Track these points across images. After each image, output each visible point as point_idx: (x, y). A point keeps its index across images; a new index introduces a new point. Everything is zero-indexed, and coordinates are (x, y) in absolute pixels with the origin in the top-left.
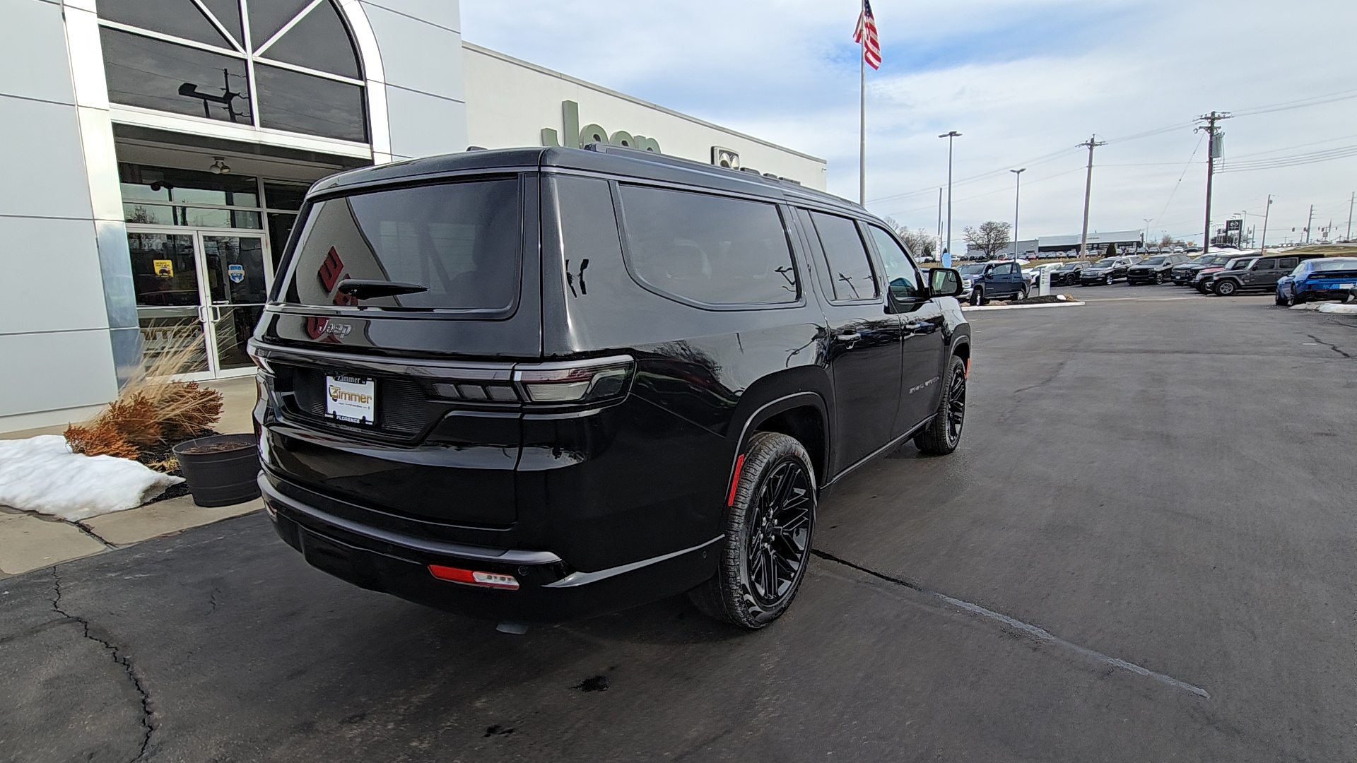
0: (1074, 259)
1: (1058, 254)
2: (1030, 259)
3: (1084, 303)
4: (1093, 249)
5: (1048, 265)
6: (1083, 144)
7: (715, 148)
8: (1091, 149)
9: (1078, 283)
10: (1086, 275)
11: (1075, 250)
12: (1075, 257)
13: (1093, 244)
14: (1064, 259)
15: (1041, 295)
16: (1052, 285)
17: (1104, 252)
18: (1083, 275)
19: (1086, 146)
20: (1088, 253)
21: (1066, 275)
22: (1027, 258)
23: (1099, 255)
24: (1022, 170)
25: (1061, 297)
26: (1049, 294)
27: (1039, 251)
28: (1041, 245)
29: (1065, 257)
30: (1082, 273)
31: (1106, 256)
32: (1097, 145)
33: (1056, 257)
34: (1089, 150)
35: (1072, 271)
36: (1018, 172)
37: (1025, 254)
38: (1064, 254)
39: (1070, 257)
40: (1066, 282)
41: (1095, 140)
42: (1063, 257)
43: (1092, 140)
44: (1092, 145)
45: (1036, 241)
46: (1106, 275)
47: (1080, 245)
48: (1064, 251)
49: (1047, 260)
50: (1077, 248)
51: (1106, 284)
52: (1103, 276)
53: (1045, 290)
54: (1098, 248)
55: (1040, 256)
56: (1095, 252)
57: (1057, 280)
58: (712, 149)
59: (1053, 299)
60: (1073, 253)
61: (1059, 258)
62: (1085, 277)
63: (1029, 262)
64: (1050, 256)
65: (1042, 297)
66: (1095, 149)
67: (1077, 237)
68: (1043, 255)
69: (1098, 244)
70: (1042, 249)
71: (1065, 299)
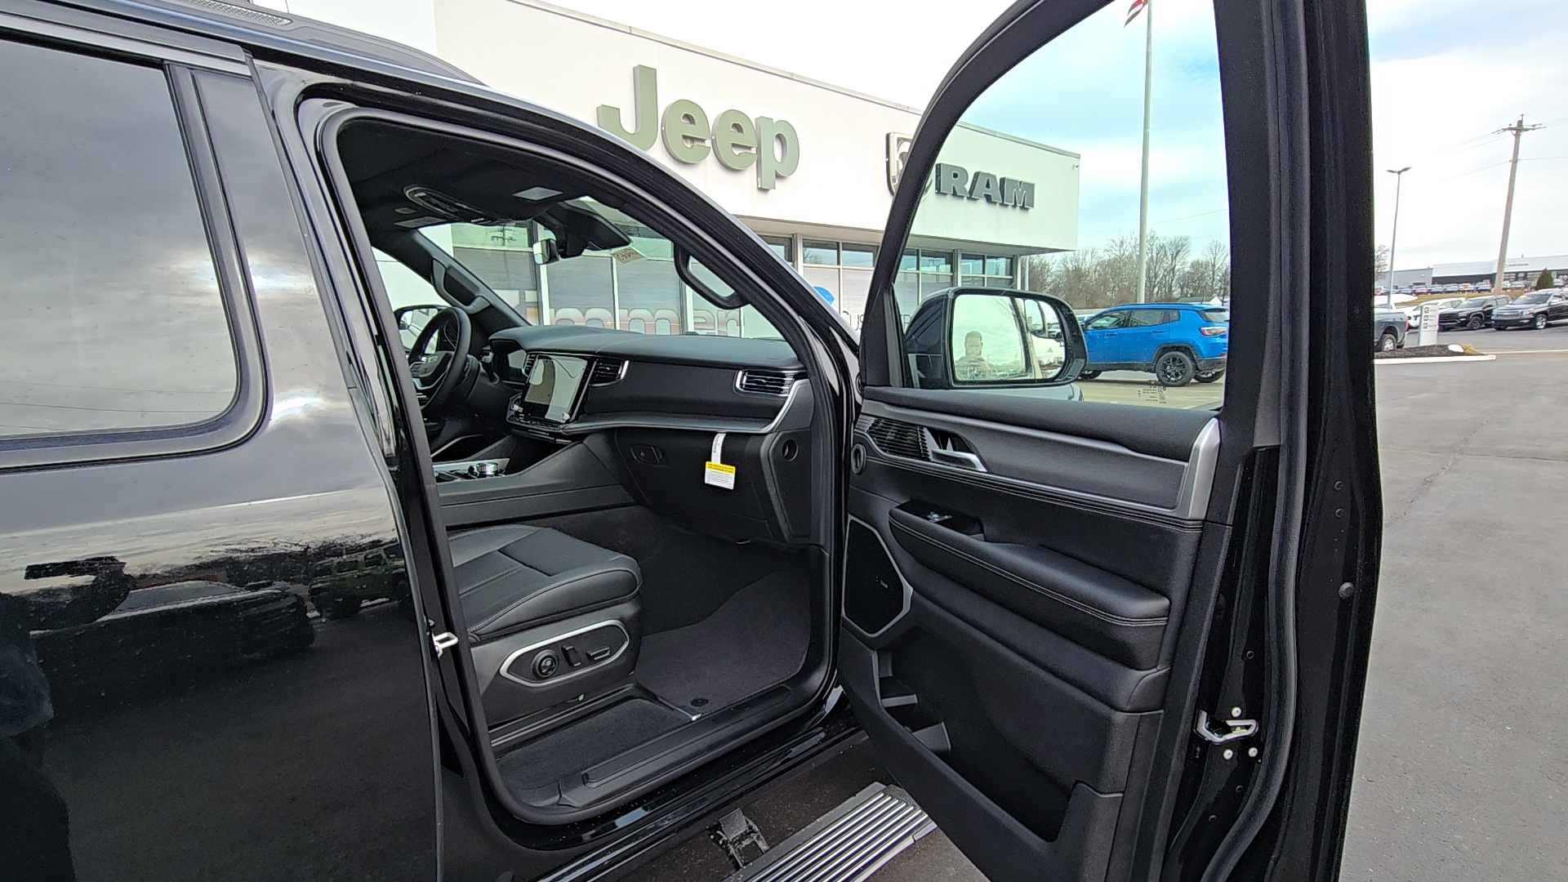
0: (1487, 293)
1: (1462, 287)
2: (1417, 294)
3: (1494, 357)
4: (1517, 279)
5: (1441, 302)
6: (1505, 130)
7: (891, 135)
8: (1517, 136)
9: (1488, 326)
10: (1502, 315)
11: (1488, 281)
12: (1489, 291)
13: (1517, 273)
14: (1470, 294)
15: (1421, 345)
16: (1443, 328)
17: (1534, 283)
18: (1498, 315)
19: (1509, 132)
20: (1509, 285)
21: (1469, 315)
22: (1414, 293)
23: (1526, 287)
24: (1406, 169)
25: (1453, 348)
26: (1435, 343)
27: (1433, 283)
28: (1435, 275)
29: (1473, 291)
30: (1495, 312)
31: (1537, 289)
32: (1527, 130)
33: (1459, 291)
34: (1514, 137)
35: (1481, 309)
36: (1399, 173)
37: (1410, 287)
38: (1470, 287)
39: (1480, 291)
40: (1468, 325)
41: (1524, 124)
42: (1469, 291)
43: (1520, 123)
44: (1519, 129)
45: (1430, 269)
46: (1536, 315)
47: (1495, 274)
48: (1471, 283)
49: (1444, 295)
50: (1491, 278)
51: (1535, 328)
52: (1531, 316)
53: (1429, 336)
54: (1525, 278)
55: (1434, 290)
56: (1520, 284)
57: (1448, 323)
58: (888, 137)
59: (1443, 351)
60: (1485, 285)
61: (1464, 292)
62: (1500, 318)
63: (1416, 298)
64: (1449, 289)
65: (1424, 347)
66: (1523, 135)
67: (1491, 264)
68: (1438, 288)
69: (1526, 273)
70: (1436, 280)
71: (1462, 351)
